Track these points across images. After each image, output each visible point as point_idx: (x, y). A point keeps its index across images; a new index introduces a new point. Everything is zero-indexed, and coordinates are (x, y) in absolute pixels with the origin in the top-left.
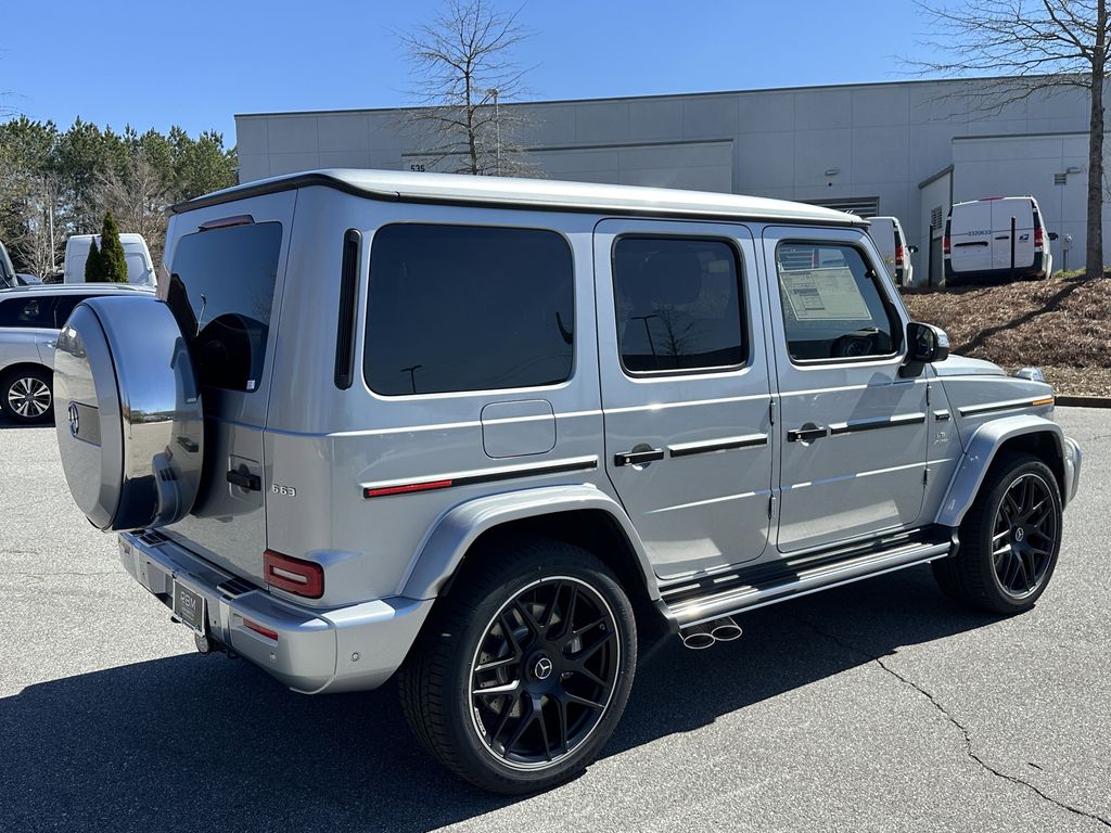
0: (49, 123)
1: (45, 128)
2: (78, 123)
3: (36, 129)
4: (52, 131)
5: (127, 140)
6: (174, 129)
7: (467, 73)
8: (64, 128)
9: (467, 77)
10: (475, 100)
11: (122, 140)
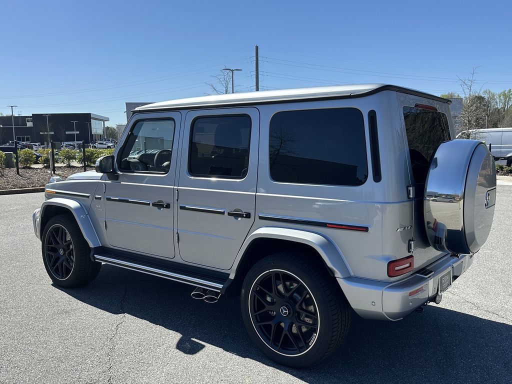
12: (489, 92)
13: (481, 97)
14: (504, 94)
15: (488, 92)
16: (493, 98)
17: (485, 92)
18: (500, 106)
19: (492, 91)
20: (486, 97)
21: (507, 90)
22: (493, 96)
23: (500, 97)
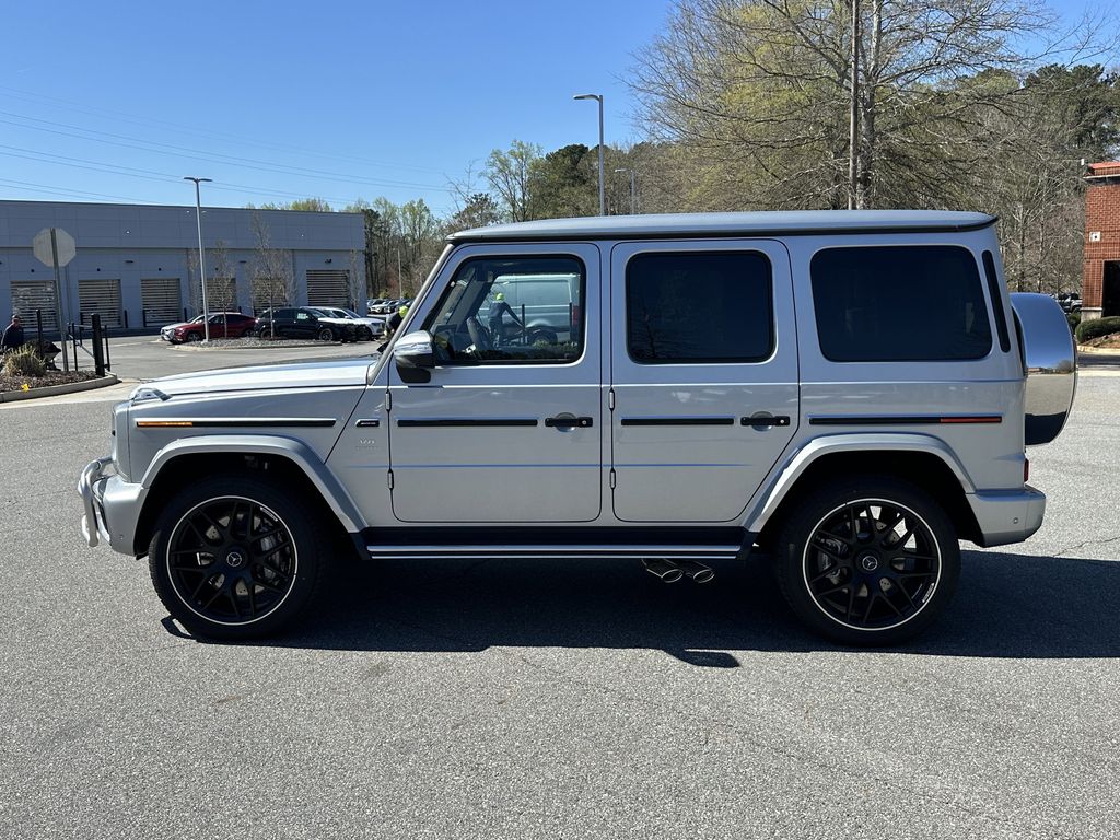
12: (386, 202)
13: (372, 211)
14: (412, 209)
15: (383, 202)
16: (393, 216)
17: (378, 202)
18: (405, 230)
19: (392, 202)
20: (381, 212)
21: (417, 201)
22: (393, 211)
23: (405, 213)
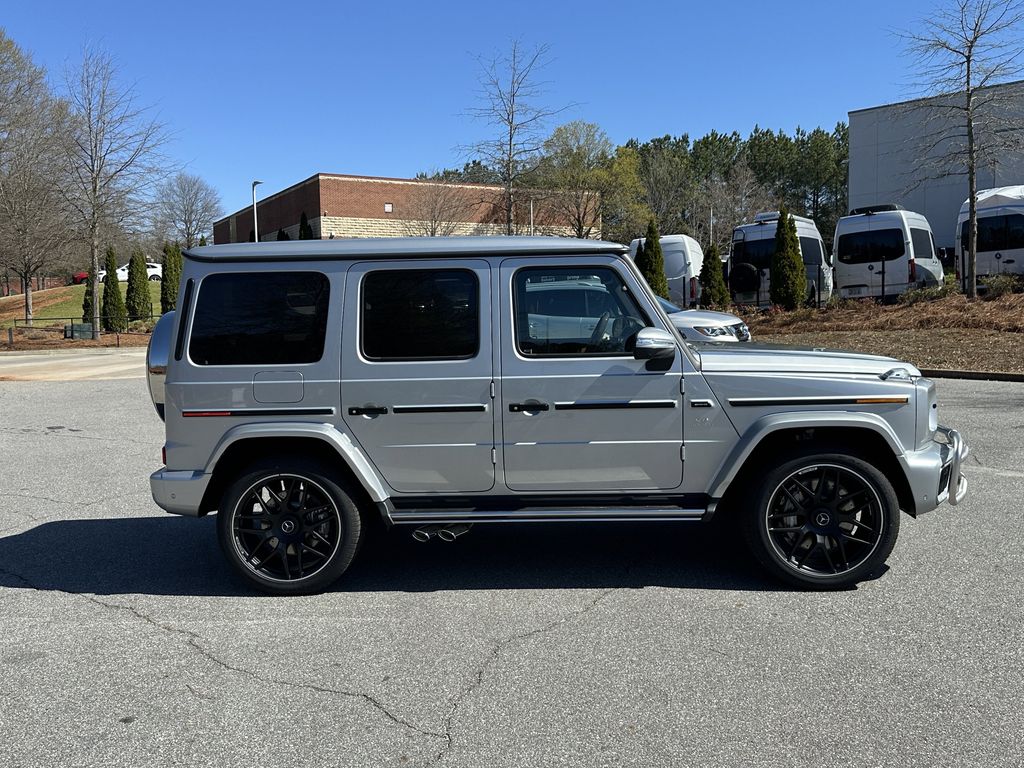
0: (735, 134)
1: (731, 138)
2: (756, 131)
3: (723, 140)
4: (737, 140)
5: (797, 141)
6: (839, 125)
7: (968, 58)
8: (745, 138)
9: (969, 61)
10: (975, 83)
11: (793, 141)
